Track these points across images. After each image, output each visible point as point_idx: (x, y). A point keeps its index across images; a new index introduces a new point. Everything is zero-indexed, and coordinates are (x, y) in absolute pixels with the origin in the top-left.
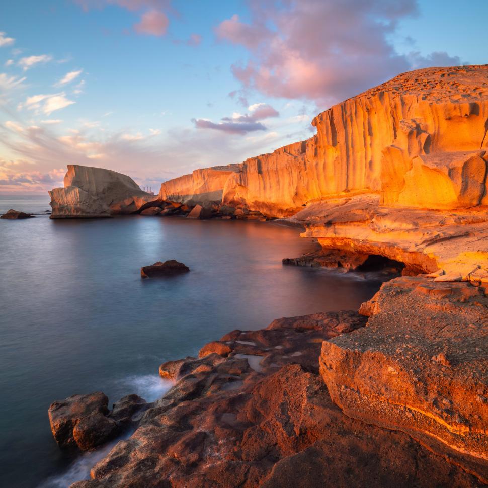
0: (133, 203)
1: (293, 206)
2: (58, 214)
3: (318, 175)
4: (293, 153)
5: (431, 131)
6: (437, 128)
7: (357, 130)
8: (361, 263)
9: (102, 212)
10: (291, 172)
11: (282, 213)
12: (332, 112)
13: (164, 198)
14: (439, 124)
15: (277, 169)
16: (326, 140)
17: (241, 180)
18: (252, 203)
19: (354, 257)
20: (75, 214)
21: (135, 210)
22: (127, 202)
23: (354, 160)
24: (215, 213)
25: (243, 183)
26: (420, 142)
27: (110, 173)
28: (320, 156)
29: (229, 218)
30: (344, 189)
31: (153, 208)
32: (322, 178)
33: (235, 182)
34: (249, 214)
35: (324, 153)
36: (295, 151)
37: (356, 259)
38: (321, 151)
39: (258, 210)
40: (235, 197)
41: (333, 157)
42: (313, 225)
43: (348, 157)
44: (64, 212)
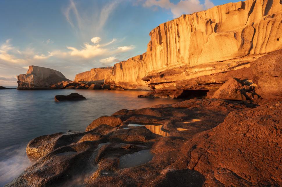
0: (62, 84)
1: (136, 83)
2: (21, 87)
3: (152, 60)
4: (136, 60)
5: (217, 21)
6: (220, 19)
7: (172, 36)
8: (180, 95)
9: (45, 87)
10: (136, 68)
11: (131, 87)
12: (160, 27)
13: (77, 82)
14: (221, 17)
15: (129, 67)
16: (156, 42)
17: (113, 72)
18: (118, 82)
19: (176, 92)
20: (31, 87)
21: (63, 87)
22: (59, 84)
23: (170, 50)
24: (101, 88)
25: (114, 73)
26: (212, 27)
27: (51, 70)
28: (153, 51)
29: (108, 89)
30: (165, 64)
31: (71, 86)
32: (154, 60)
33: (110, 73)
34: (116, 88)
35: (155, 49)
36: (137, 59)
37: (177, 93)
38: (153, 48)
39: (120, 86)
40: (110, 81)
41: (159, 50)
42: (154, 77)
43: (167, 49)
44: (24, 86)
